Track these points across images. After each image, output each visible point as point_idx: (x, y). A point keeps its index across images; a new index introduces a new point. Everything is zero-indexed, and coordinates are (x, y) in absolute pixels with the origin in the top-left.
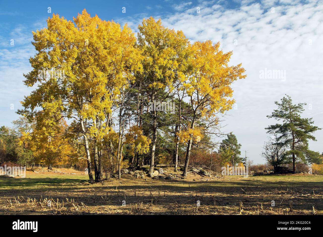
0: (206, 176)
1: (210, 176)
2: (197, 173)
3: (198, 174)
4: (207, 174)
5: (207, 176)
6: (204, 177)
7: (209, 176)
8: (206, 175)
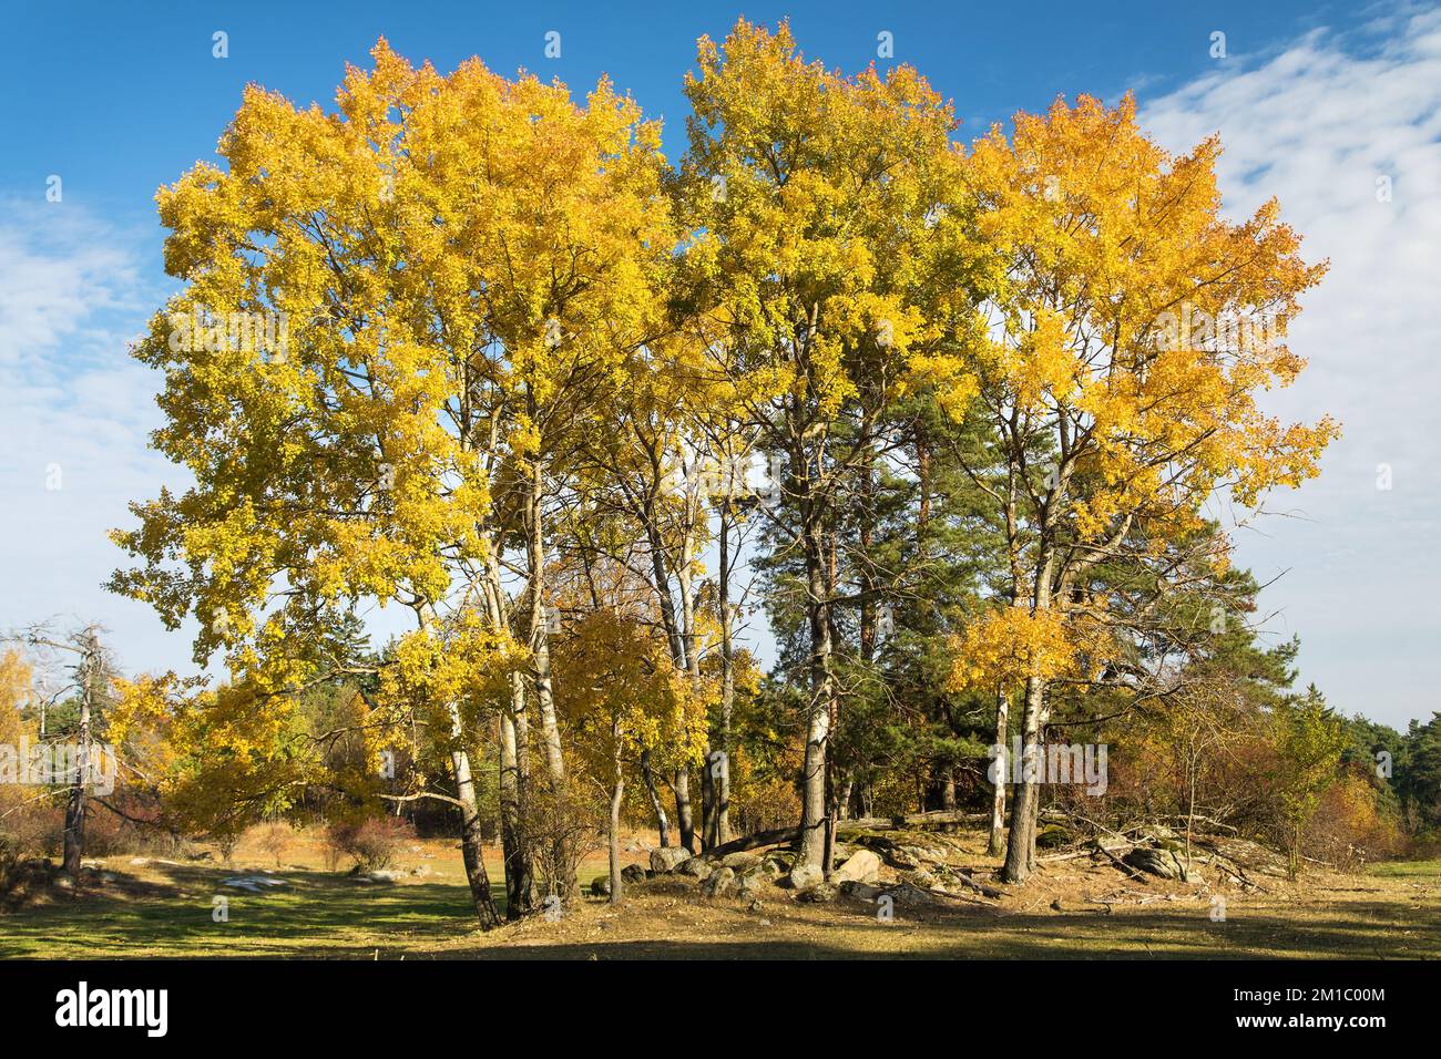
0: (1163, 876)
1: (1188, 879)
2: (1113, 859)
3: (1116, 865)
4: (1171, 864)
5: (1170, 878)
6: (1144, 883)
7: (1184, 879)
8: (1164, 869)
